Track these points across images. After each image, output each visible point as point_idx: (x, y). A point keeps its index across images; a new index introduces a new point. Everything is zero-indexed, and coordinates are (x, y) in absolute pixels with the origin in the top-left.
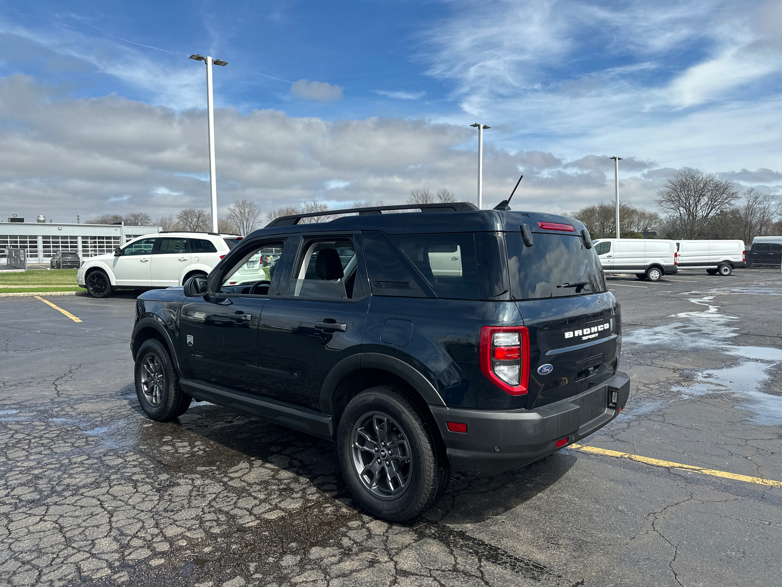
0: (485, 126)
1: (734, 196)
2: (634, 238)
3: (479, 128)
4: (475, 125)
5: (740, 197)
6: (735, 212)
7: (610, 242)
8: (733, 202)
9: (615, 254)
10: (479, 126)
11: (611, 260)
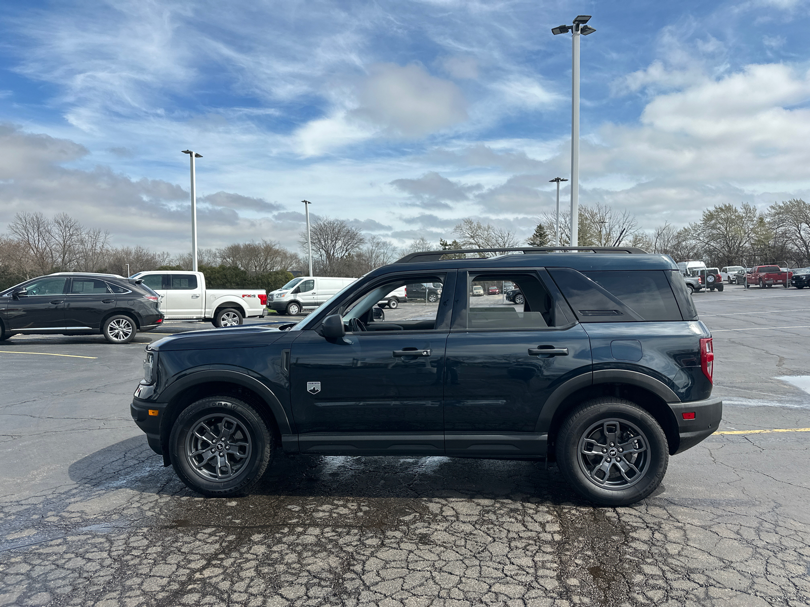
0: (197, 154)
1: (361, 241)
2: (345, 277)
3: (191, 156)
4: (187, 152)
5: (367, 243)
6: (359, 256)
7: (314, 280)
8: (361, 247)
9: (318, 291)
10: (191, 153)
11: (315, 297)
